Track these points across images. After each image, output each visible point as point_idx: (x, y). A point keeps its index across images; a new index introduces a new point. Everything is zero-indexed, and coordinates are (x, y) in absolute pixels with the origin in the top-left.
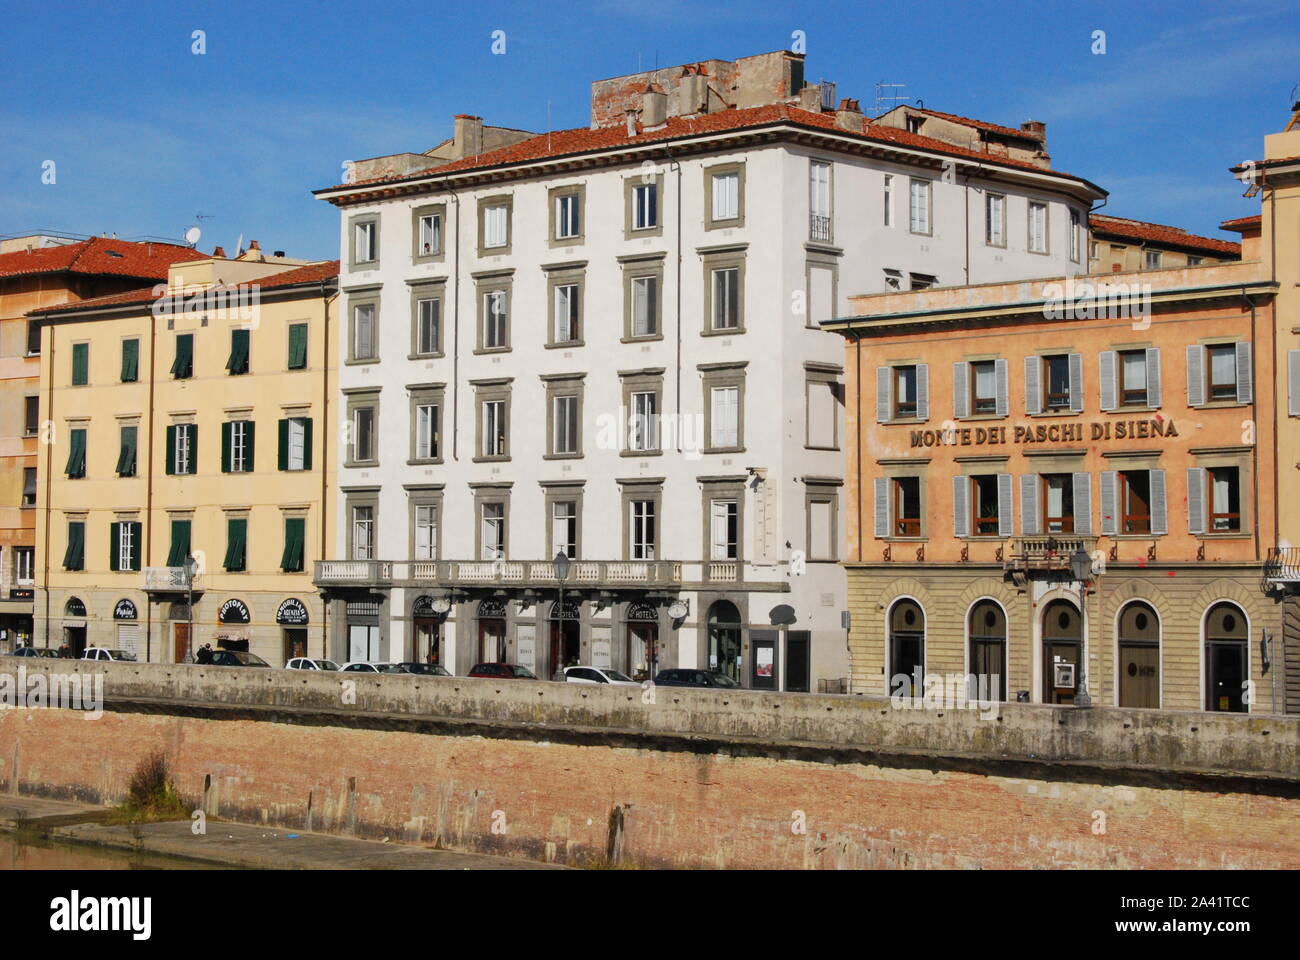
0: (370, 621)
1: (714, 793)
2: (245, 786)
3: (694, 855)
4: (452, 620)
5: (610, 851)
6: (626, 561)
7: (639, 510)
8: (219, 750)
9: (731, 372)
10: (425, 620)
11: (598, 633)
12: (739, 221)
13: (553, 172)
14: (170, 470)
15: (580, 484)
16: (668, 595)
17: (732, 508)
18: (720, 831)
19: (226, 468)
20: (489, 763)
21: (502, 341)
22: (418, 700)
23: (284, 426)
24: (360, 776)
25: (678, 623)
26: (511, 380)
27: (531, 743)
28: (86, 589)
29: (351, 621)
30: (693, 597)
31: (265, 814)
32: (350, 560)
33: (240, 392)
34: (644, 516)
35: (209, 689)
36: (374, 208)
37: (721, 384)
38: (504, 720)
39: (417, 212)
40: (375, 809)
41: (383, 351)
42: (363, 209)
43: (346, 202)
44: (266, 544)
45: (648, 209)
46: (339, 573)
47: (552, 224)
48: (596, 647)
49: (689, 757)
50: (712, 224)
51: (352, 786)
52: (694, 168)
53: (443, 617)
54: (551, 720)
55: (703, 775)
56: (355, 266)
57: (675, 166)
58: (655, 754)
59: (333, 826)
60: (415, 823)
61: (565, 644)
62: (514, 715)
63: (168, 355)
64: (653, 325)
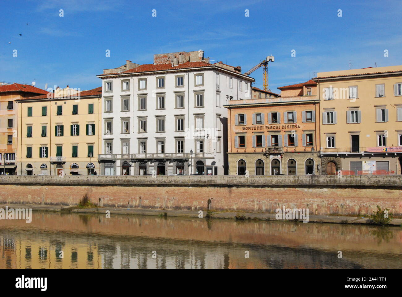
1: (233, 195)
2: (110, 200)
3: (229, 207)
4: (133, 166)
5: (208, 207)
6: (176, 153)
7: (179, 143)
8: (103, 193)
9: (201, 115)
10: (126, 167)
11: (169, 168)
12: (203, 85)
13: (158, 74)
14: (56, 135)
15: (165, 138)
16: (187, 160)
17: (201, 142)
18: (235, 202)
19: (72, 135)
20: (176, 192)
21: (145, 108)
23: (87, 126)
24: (142, 196)
25: (189, 165)
27: (187, 188)
28: (32, 162)
29: (106, 167)
30: (193, 160)
31: (116, 205)
32: (106, 154)
33: (75, 119)
34: (180, 144)
35: (99, 180)
36: (111, 80)
37: (198, 117)
38: (179, 183)
39: (122, 81)
40: (146, 203)
41: (114, 109)
42: (108, 80)
43: (104, 78)
44: (83, 151)
45: (180, 82)
46: (103, 157)
47: (157, 84)
48: (169, 171)
49: (227, 188)
50: (196, 86)
51: (140, 198)
52: (192, 74)
53: (130, 166)
54: (192, 183)
55: (230, 192)
56: (106, 92)
57: (187, 73)
58: (218, 188)
59: (135, 207)
60: (158, 205)
61: (161, 171)
62: (182, 182)
63: (55, 110)
64: (182, 105)
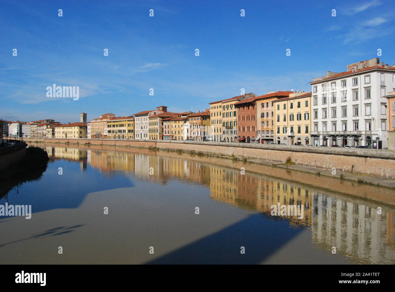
0: (317, 139)
1: (367, 163)
2: (301, 161)
3: (364, 172)
4: (329, 139)
5: (352, 171)
6: (354, 131)
7: (355, 124)
8: (297, 156)
9: (369, 104)
10: (325, 139)
11: (350, 141)
12: (370, 83)
13: (342, 78)
14: (290, 120)
15: (347, 121)
16: (360, 136)
17: (370, 123)
18: (369, 168)
19: (298, 120)
20: (334, 158)
21: (335, 101)
22: (324, 150)
23: (305, 114)
24: (316, 160)
25: (362, 140)
26: (336, 107)
27: (340, 156)
28: (280, 136)
29: (315, 139)
30: (364, 136)
31: (304, 164)
32: (314, 131)
33: (299, 110)
34: (356, 125)
35: (296, 148)
36: (316, 85)
37: (367, 106)
38: (336, 153)
39: (322, 85)
40: (318, 164)
41: (318, 103)
42: (315, 85)
43: (313, 84)
44: (303, 130)
45: (356, 82)
46: (313, 133)
47: (342, 85)
48: (349, 143)
49: (364, 158)
50: (365, 84)
51: (315, 161)
52: (363, 76)
53: (327, 139)
54: (343, 153)
55: (366, 161)
56: (314, 93)
57: (360, 75)
58: (359, 158)
59: (313, 166)
60: (324, 166)
61: (345, 142)
62: (338, 152)
63: (289, 106)
64: (357, 98)
